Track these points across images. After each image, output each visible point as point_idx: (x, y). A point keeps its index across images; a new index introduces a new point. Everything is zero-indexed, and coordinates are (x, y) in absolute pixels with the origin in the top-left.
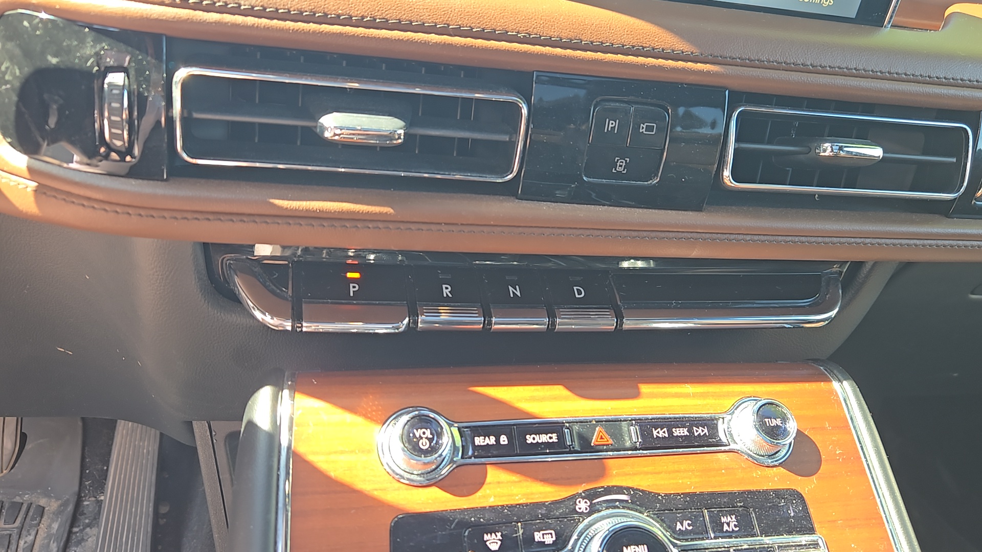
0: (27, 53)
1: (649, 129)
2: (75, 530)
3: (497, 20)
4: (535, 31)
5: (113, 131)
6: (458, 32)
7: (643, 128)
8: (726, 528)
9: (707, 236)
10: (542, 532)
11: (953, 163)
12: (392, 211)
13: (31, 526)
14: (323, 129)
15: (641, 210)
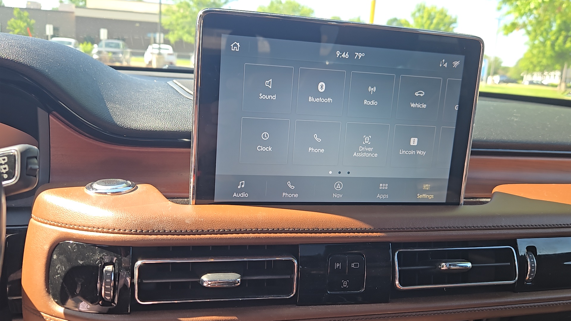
0: (69, 260)
1: (355, 265)
3: (279, 224)
4: (297, 227)
5: (106, 292)
6: (262, 232)
7: (353, 265)
9: (393, 315)
11: (509, 265)
12: (237, 318)
14: (203, 281)
15: (358, 305)
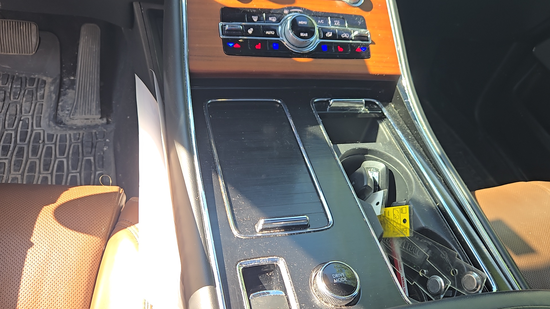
2: (62, 90)
8: (335, 24)
10: (272, 18)
13: (41, 88)
